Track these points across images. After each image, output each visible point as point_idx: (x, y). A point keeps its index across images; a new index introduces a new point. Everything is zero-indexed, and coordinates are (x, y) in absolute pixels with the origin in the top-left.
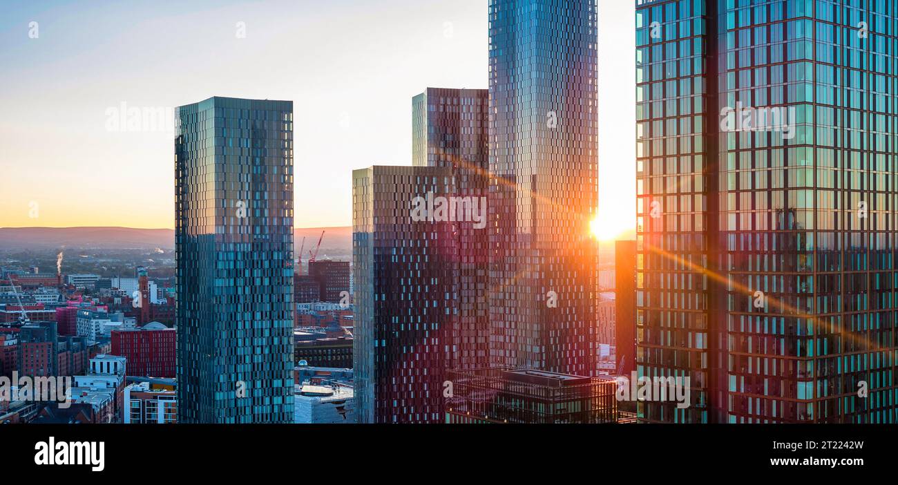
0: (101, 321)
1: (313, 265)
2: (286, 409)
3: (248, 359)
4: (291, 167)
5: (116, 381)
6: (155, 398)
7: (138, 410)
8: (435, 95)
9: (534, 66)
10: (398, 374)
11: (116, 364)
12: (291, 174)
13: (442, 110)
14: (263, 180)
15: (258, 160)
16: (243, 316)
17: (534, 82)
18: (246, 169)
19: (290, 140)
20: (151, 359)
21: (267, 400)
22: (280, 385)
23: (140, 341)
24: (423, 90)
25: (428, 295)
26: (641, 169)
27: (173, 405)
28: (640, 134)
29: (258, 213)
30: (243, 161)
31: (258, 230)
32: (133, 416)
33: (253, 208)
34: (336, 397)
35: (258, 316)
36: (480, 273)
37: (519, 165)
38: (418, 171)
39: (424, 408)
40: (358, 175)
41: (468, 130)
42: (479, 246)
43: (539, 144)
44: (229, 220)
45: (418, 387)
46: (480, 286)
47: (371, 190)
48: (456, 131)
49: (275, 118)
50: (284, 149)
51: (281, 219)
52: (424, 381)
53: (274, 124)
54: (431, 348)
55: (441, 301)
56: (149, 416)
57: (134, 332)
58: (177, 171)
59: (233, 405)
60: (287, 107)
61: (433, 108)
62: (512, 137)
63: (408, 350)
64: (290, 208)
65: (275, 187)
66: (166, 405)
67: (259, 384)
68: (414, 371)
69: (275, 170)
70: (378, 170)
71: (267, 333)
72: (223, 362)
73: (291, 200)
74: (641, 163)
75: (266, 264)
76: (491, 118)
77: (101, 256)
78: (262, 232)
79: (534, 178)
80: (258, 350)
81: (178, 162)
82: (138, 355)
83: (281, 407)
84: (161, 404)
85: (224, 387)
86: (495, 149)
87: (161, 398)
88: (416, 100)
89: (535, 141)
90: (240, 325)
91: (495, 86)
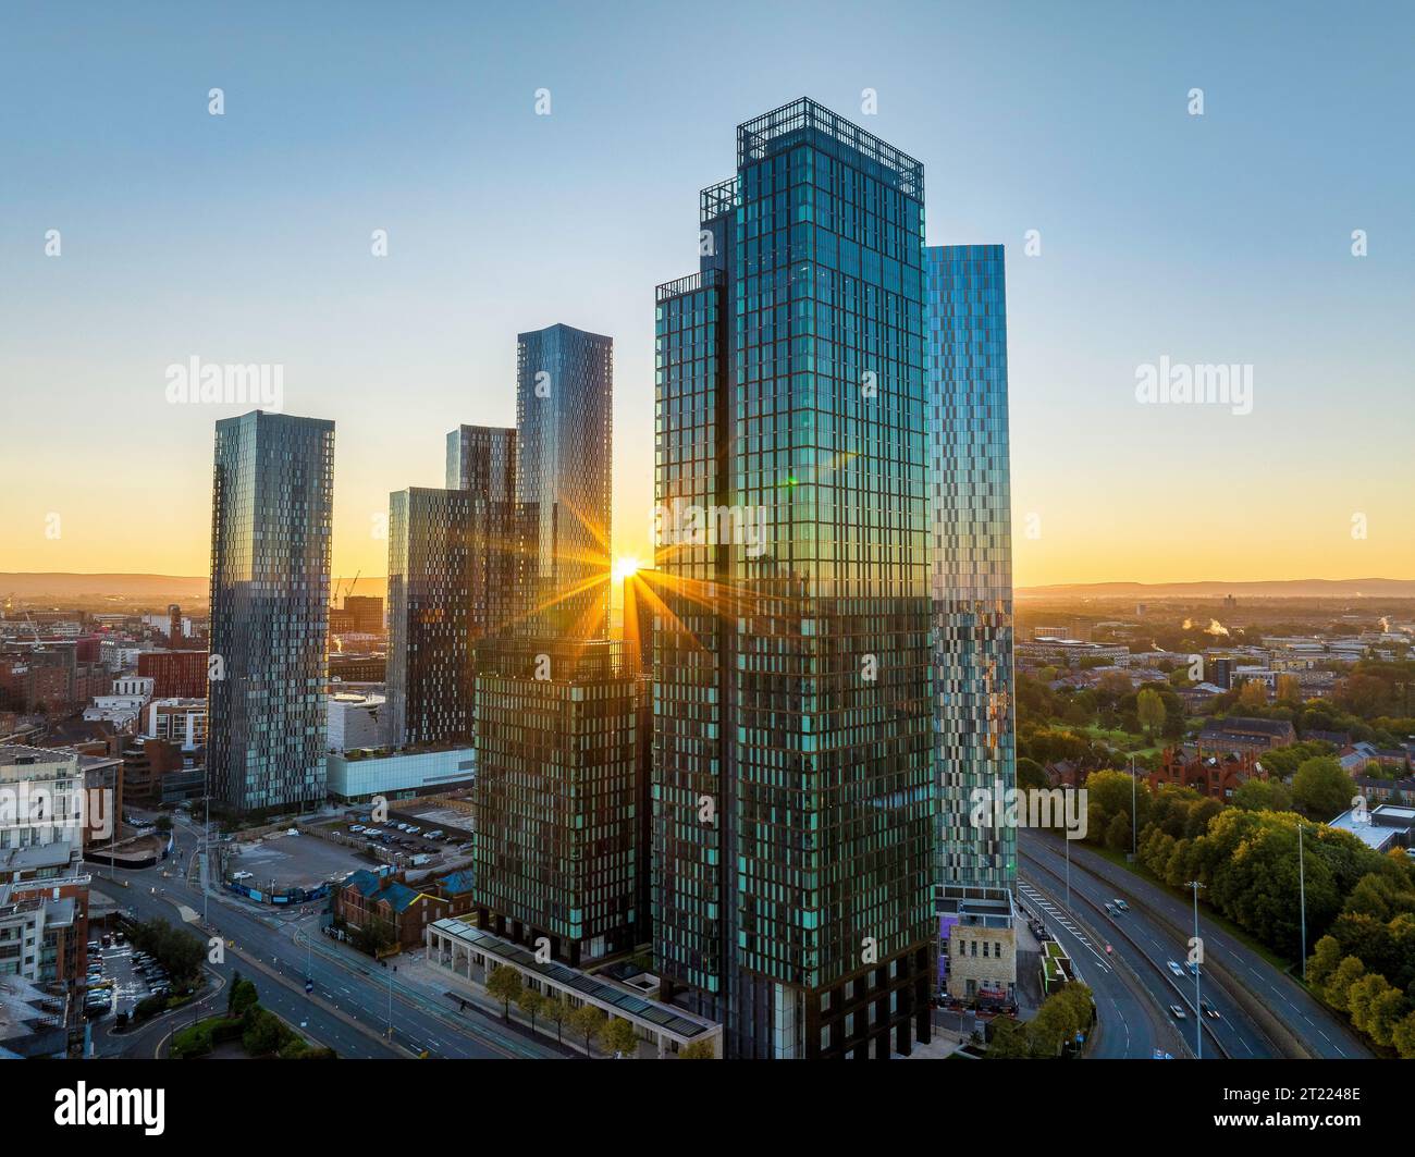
0: (128, 650)
1: (349, 601)
2: (319, 706)
3: (282, 659)
4: (331, 481)
5: (142, 700)
6: (184, 711)
7: (165, 725)
8: (470, 432)
9: (557, 406)
10: (428, 676)
11: (142, 684)
12: (331, 487)
13: (474, 444)
14: (303, 492)
15: (298, 473)
16: (278, 618)
17: (557, 420)
18: (286, 480)
19: (331, 456)
20: (182, 682)
21: (301, 699)
22: (315, 684)
23: (170, 662)
24: (457, 427)
25: (458, 605)
26: (659, 443)
27: (204, 718)
28: (659, 412)
29: (297, 522)
30: (284, 473)
31: (297, 538)
32: (159, 731)
33: (292, 517)
34: (368, 702)
35: (294, 618)
36: (505, 588)
37: (543, 492)
38: (451, 494)
39: (452, 707)
40: (395, 497)
41: (497, 463)
42: (505, 565)
43: (561, 474)
44: (267, 527)
45: (447, 687)
46: (505, 600)
47: (407, 512)
48: (486, 463)
49: (317, 435)
50: (325, 464)
51: (320, 529)
52: (452, 682)
53: (316, 440)
54: (460, 652)
55: (469, 610)
56: (177, 730)
57: (165, 655)
58: (216, 481)
59: (266, 704)
60: (329, 426)
61: (466, 443)
62: (537, 468)
63: (439, 653)
64: (329, 518)
65: (315, 499)
66: (196, 718)
67: (293, 683)
68: (443, 672)
69: (316, 482)
70: (415, 492)
71: (302, 635)
72: (256, 662)
73: (330, 511)
74: (659, 438)
75: (304, 570)
76: (518, 451)
77: (132, 600)
78: (301, 540)
79: (555, 506)
80: (293, 651)
81: (217, 473)
82: (167, 677)
83: (314, 705)
84: (190, 718)
85: (257, 686)
86: (521, 478)
87: (190, 712)
88: (451, 437)
89: (557, 471)
90: (275, 626)
91: (521, 424)
